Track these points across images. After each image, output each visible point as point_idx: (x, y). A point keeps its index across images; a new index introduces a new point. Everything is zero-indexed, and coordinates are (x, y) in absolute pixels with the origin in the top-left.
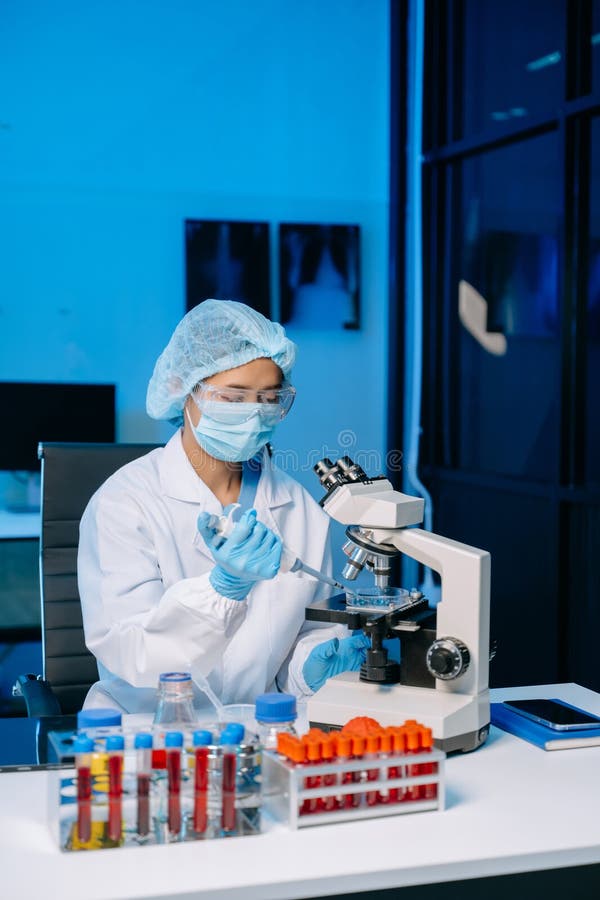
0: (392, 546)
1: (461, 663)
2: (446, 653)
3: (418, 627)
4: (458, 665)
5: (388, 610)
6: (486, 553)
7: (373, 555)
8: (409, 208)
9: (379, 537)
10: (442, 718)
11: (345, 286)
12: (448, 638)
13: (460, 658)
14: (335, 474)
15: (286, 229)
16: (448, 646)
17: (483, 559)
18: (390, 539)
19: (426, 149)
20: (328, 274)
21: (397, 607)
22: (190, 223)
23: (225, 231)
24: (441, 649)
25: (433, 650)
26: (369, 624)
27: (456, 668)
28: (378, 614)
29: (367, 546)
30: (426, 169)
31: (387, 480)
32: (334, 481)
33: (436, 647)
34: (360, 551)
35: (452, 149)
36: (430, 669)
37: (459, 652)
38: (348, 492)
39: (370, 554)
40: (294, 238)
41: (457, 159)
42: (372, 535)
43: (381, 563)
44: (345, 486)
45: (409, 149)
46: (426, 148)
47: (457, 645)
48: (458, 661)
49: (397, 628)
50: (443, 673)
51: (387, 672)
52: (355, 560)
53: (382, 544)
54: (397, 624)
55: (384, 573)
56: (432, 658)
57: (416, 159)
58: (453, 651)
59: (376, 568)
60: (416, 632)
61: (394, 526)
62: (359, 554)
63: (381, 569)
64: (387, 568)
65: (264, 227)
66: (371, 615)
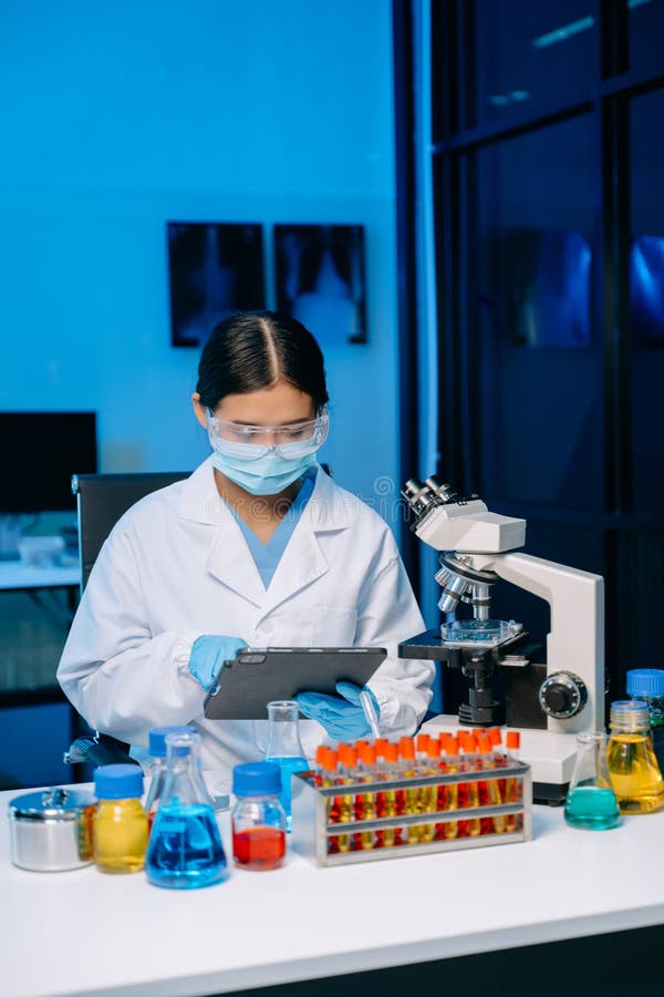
0: (493, 572)
1: (579, 700)
2: (561, 688)
3: (527, 662)
4: (576, 702)
5: (493, 644)
6: (600, 577)
7: (473, 584)
8: (419, 205)
9: (479, 563)
10: (560, 761)
11: (349, 295)
12: (563, 672)
13: (578, 694)
14: (427, 495)
15: (281, 230)
16: (562, 680)
17: (598, 583)
18: (489, 566)
19: (436, 139)
20: (329, 281)
21: (502, 640)
22: (174, 227)
23: (212, 234)
24: (556, 685)
25: (547, 686)
26: (475, 660)
27: (574, 705)
28: (482, 649)
29: (466, 574)
30: (437, 160)
31: (480, 501)
32: (426, 502)
33: (551, 683)
34: (458, 579)
35: (466, 137)
36: (543, 707)
37: (576, 688)
38: (444, 513)
39: (468, 583)
40: (290, 240)
41: (471, 149)
42: (471, 562)
43: (480, 593)
44: (440, 507)
45: (417, 138)
46: (437, 137)
47: (574, 680)
48: (576, 697)
49: (504, 663)
50: (560, 711)
51: (493, 714)
52: (453, 590)
53: (482, 571)
54: (504, 659)
55: (484, 603)
56: (546, 695)
57: (426, 149)
58: (570, 686)
59: (474, 598)
60: (527, 666)
61: (496, 549)
62: (456, 584)
63: (481, 598)
64: (487, 598)
65: (257, 229)
66: (475, 650)
